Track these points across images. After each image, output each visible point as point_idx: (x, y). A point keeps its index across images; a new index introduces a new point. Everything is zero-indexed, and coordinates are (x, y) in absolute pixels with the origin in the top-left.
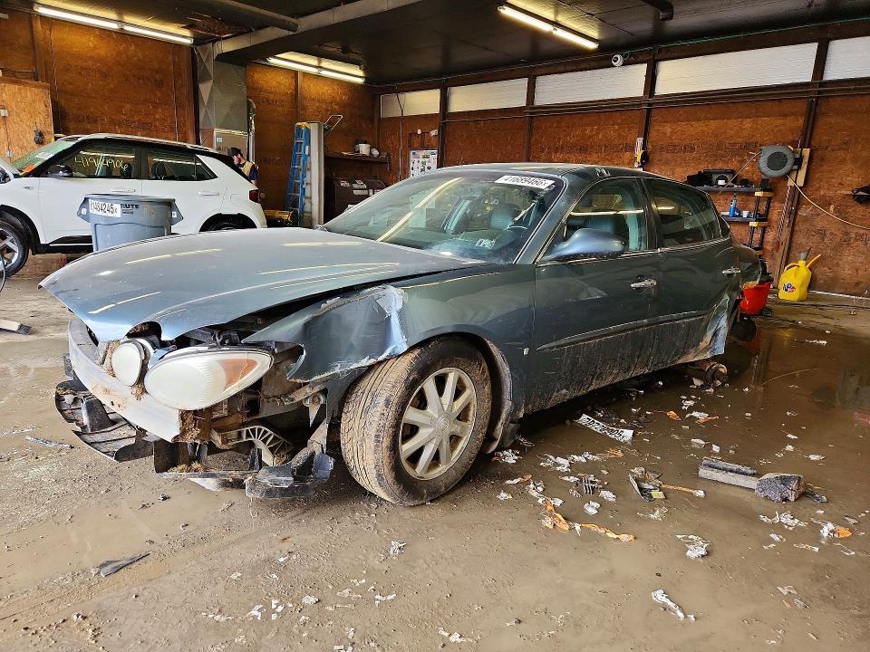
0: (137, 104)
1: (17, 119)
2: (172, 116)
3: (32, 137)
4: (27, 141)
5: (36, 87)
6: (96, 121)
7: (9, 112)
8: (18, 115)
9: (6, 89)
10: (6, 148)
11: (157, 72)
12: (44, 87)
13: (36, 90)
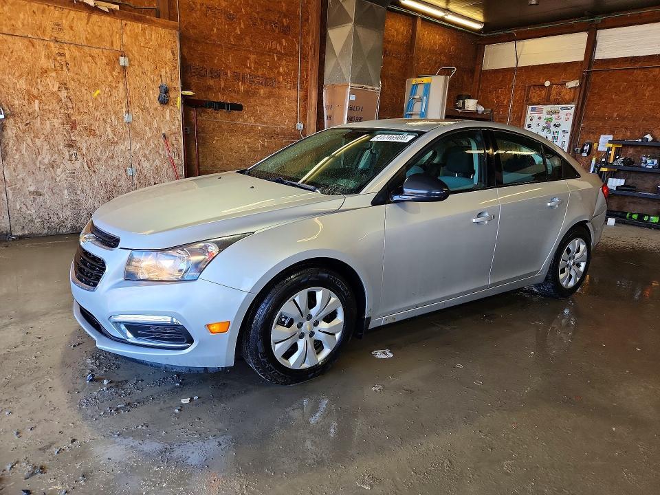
0: (262, 54)
1: (139, 71)
2: (296, 70)
3: (155, 94)
4: (150, 99)
5: (164, 26)
6: (219, 76)
7: (130, 61)
8: (140, 65)
9: (128, 28)
10: (124, 110)
11: (285, 16)
12: (174, 28)
13: (163, 32)
